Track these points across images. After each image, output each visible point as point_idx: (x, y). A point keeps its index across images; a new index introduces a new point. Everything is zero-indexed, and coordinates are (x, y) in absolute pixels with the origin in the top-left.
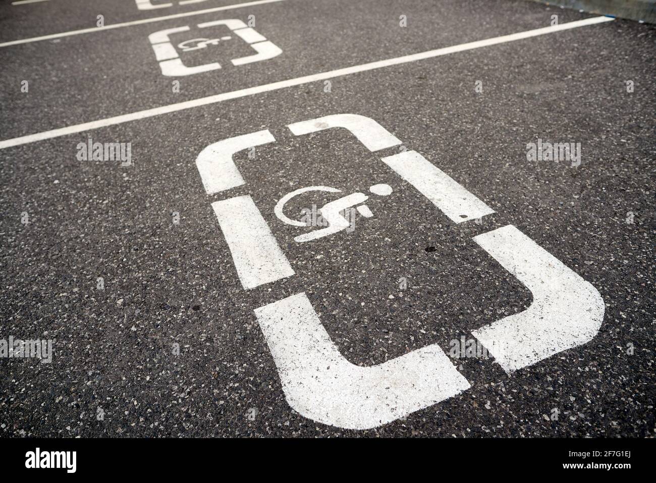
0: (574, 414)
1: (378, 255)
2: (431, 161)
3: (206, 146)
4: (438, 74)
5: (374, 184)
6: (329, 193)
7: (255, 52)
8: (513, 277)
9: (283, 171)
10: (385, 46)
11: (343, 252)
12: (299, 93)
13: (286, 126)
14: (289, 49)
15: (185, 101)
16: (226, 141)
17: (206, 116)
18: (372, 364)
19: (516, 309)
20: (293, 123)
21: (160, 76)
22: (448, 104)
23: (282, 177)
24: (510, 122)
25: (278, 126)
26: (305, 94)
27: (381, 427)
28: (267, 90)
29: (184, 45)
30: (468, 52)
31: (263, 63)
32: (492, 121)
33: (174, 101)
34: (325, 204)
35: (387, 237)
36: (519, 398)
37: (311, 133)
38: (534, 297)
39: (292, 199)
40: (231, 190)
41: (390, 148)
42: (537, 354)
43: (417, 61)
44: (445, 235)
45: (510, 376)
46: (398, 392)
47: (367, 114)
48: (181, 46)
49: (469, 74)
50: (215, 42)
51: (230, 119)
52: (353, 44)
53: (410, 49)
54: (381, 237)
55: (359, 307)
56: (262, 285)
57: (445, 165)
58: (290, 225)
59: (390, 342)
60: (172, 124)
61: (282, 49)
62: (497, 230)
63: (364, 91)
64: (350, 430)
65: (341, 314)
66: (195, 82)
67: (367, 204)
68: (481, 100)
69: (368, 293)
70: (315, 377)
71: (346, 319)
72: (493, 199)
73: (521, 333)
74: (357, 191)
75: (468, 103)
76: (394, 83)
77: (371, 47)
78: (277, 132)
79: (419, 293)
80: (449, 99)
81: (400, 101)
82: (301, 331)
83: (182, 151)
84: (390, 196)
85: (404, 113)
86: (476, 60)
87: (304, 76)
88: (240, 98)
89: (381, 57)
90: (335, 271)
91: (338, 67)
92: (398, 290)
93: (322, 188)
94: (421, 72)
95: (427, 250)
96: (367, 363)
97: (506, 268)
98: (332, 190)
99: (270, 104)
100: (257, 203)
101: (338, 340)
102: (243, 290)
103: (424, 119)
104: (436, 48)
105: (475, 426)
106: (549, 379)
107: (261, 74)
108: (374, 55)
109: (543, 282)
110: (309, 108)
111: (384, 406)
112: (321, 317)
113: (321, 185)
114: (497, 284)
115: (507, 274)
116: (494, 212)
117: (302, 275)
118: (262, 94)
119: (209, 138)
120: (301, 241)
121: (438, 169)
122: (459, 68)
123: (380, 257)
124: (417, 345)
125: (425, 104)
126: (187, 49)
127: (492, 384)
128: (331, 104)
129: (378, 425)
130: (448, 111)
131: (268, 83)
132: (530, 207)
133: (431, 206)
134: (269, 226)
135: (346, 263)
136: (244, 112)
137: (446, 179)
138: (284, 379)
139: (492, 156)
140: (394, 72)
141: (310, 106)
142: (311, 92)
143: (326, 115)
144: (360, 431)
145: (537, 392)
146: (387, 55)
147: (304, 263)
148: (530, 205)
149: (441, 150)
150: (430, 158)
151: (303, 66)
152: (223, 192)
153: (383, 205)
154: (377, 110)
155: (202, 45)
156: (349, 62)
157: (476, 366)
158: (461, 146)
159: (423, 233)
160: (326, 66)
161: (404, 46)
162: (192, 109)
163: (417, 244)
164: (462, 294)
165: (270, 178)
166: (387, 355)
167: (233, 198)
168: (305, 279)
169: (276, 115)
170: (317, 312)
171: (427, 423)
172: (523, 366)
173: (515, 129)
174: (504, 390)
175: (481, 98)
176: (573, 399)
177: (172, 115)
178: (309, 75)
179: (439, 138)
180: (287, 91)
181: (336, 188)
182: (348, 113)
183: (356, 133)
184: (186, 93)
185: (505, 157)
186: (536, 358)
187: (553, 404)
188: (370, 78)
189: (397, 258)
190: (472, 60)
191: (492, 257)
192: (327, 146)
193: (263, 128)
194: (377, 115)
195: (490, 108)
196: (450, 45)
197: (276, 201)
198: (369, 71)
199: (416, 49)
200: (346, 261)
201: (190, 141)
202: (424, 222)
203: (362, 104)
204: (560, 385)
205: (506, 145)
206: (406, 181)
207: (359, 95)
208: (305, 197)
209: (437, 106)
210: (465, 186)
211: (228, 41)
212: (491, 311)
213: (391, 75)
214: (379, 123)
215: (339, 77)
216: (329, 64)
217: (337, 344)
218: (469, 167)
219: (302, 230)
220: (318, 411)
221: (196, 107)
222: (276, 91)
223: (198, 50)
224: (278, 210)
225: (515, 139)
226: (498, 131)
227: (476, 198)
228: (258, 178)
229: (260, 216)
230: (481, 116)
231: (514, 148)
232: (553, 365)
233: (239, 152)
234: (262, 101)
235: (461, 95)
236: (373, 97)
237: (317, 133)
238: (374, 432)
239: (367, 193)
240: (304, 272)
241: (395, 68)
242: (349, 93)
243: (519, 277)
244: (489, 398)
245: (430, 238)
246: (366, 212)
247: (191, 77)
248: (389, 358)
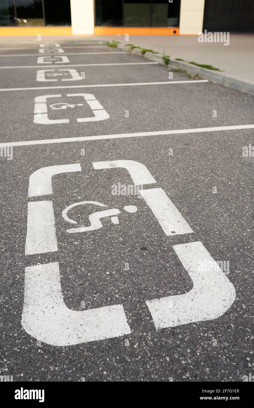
1: (111, 247)
2: (169, 196)
3: (40, 168)
4: (198, 143)
5: (128, 205)
6: (99, 206)
7: (93, 116)
8: (186, 273)
9: (77, 190)
10: (174, 122)
11: (92, 242)
12: (108, 144)
13: (92, 163)
14: (114, 116)
15: (40, 140)
16: (53, 167)
17: (47, 150)
18: (79, 310)
19: (179, 292)
20: (97, 161)
21: (32, 123)
22: (196, 162)
23: (76, 193)
24: (229, 179)
25: (87, 162)
26: (111, 145)
28: (89, 140)
29: (53, 106)
30: (223, 132)
31: (95, 123)
32: (218, 177)
33: (33, 139)
34: (93, 212)
35: (121, 237)
36: (157, 345)
37: (104, 169)
38: (194, 287)
39: (76, 207)
40: (43, 196)
41: (148, 185)
42: (179, 321)
43: (189, 133)
44: (157, 241)
45: (157, 331)
46: (86, 328)
47: (143, 162)
48: (51, 106)
49: (218, 145)
50: (72, 106)
51: (60, 154)
52: (154, 118)
53: (188, 126)
54: (118, 237)
55: (86, 276)
56: (36, 254)
57: (177, 199)
58: (67, 222)
59: (95, 299)
60: (26, 152)
61: (110, 116)
62: (190, 243)
63: (148, 148)
65: (74, 278)
66: (50, 129)
67: (118, 216)
68: (217, 162)
69: (95, 269)
70: (43, 311)
71: (75, 281)
72: (196, 225)
73: (176, 307)
74: (116, 208)
75: (208, 163)
76: (168, 145)
77: (165, 121)
78: (84, 166)
79: (125, 273)
80: (197, 159)
81: (167, 157)
82: (47, 284)
83: (25, 169)
84: (134, 214)
85: (166, 164)
86: (225, 137)
87: (116, 134)
88: (72, 142)
89: (168, 128)
90: (81, 252)
91: (139, 131)
92: (113, 270)
93: (96, 203)
94: (188, 141)
95: (141, 249)
96: (76, 309)
97: (185, 267)
98: (101, 205)
99: (88, 149)
100: (55, 206)
101: (66, 293)
102: (24, 255)
103: (177, 170)
104: (204, 127)
105: (123, 356)
106: (180, 336)
107: (91, 129)
108: (164, 126)
109: (203, 279)
110: (110, 154)
111: (75, 335)
112: (61, 278)
113: (96, 201)
114: (175, 275)
115: (183, 271)
116: (193, 232)
117: (62, 252)
118: (86, 142)
119: (43, 164)
120: (70, 232)
121: (171, 201)
122: (213, 141)
123: (112, 248)
124: (110, 303)
125: (182, 160)
126: (55, 108)
127: (144, 334)
128: (124, 153)
129: (67, 345)
130: (194, 167)
131: (93, 135)
132: (217, 232)
133: (156, 223)
134: (55, 220)
135: (90, 249)
136: (71, 151)
137: (173, 208)
138: (25, 310)
139: (208, 198)
140: (172, 138)
141: (111, 153)
142: (116, 144)
143: (118, 159)
144: (55, 346)
145: (169, 343)
146: (173, 128)
147: (66, 245)
148: (218, 231)
149: (178, 190)
150: (169, 194)
151: (118, 128)
152: (38, 197)
153: (128, 218)
154: (150, 160)
155: (64, 107)
156: (147, 128)
157: (140, 321)
158: (192, 189)
159: (144, 239)
160: (132, 130)
161: (185, 123)
162: (41, 145)
163: (137, 244)
164: (151, 278)
165: (68, 193)
166: (90, 306)
167: (42, 201)
168: (63, 255)
169: (88, 155)
170: (61, 274)
171: (95, 349)
172: (168, 327)
173: (230, 184)
174: (150, 338)
175: (218, 162)
177: (28, 147)
178: (119, 133)
179: (180, 183)
180: (102, 142)
181: (104, 204)
182: (132, 160)
183: (131, 173)
184: (42, 135)
185: (215, 200)
186: (178, 323)
188: (155, 140)
189: (122, 251)
190: (223, 137)
191: (179, 259)
192: (110, 179)
193: (78, 162)
194: (149, 164)
195: (221, 168)
196: (214, 126)
197: (66, 206)
198: (156, 136)
199: (191, 126)
200: (91, 248)
201: (32, 164)
202: (148, 232)
203: (143, 156)
205: (220, 192)
206: (148, 206)
207: (144, 150)
208: (84, 207)
209: (188, 163)
210: (182, 214)
211: (81, 106)
212: (164, 291)
213: (168, 140)
214: (148, 168)
215: (136, 137)
216: (134, 129)
217: (64, 295)
218: (190, 202)
219: (73, 226)
220: (36, 331)
221: (44, 144)
222: (95, 141)
223: (60, 110)
224: (64, 213)
225: (227, 190)
226: (219, 183)
227: (186, 222)
228: (61, 192)
229: (53, 214)
230: (212, 172)
231: (224, 195)
232: (186, 329)
233: (57, 175)
234: (84, 146)
235: (206, 158)
236: (152, 152)
237: (108, 170)
238: (63, 348)
239: (121, 209)
240: (64, 250)
241: (173, 136)
242: (138, 148)
243: (190, 274)
244: (139, 341)
245: (146, 242)
246: (115, 221)
247: (49, 126)
248: (90, 308)
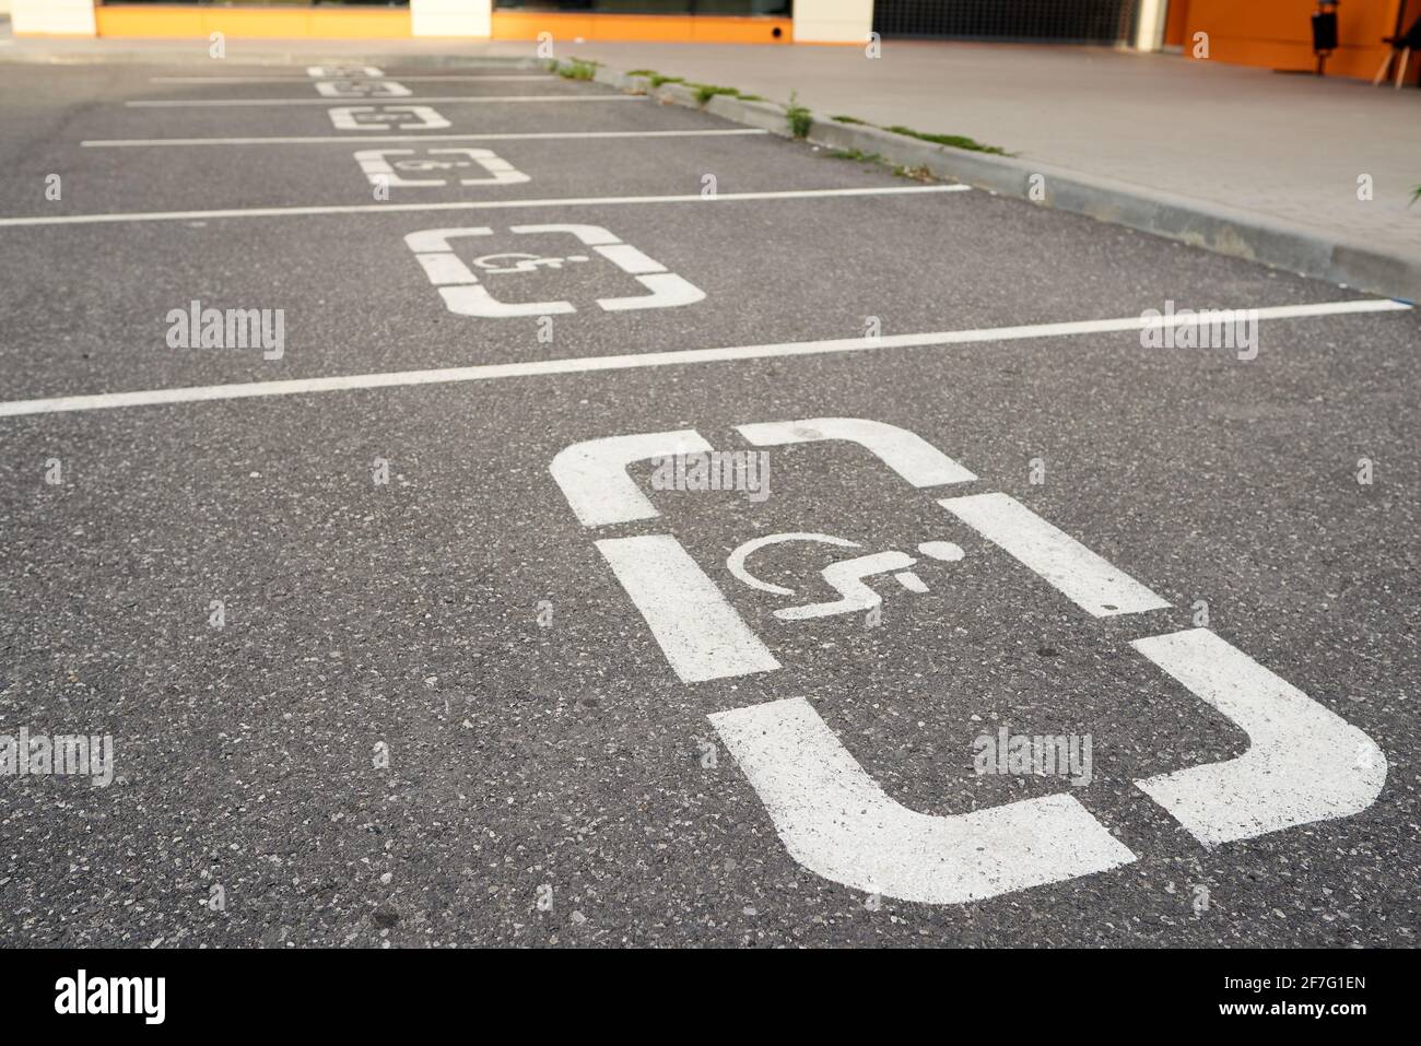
0: (1332, 913)
1: (944, 652)
2: (1041, 514)
3: (567, 445)
4: (1043, 369)
5: (926, 541)
6: (836, 546)
7: (646, 291)
8: (1210, 708)
9: (736, 503)
10: (928, 306)
11: (875, 642)
12: (753, 373)
13: (732, 427)
14: (719, 292)
15: (508, 363)
16: (608, 440)
17: (558, 393)
18: (948, 813)
19: (1218, 756)
20: (747, 423)
21: (445, 313)
22: (1068, 421)
23: (736, 511)
24: (1197, 464)
25: (715, 425)
26: (766, 377)
27: (972, 903)
28: (682, 361)
29: (486, 262)
30: (1105, 335)
31: (668, 312)
32: (1162, 460)
33: (483, 361)
34: (829, 564)
35: (959, 625)
36: (1229, 883)
37: (787, 445)
38: (1253, 740)
39: (761, 549)
40: (632, 523)
41: (955, 485)
42: (1260, 823)
43: (998, 341)
44: (1074, 633)
45: (1209, 850)
46: (1000, 856)
47: (901, 423)
48: (479, 262)
49: (1110, 374)
50: (555, 263)
51: (610, 405)
52: (860, 298)
53: (982, 319)
54: (948, 625)
55: (914, 728)
56: (719, 680)
57: (1068, 522)
58: (761, 591)
59: (979, 784)
60: (486, 400)
61: (705, 291)
62: (1177, 634)
63: (891, 382)
64: (915, 904)
65: (880, 736)
66: (521, 331)
67: (913, 571)
68: (1137, 421)
69: (931, 708)
70: (839, 823)
71: (890, 744)
72: (1167, 586)
73: (1229, 790)
74: (893, 549)
75: (1110, 423)
76: (953, 376)
77: (898, 307)
78: (714, 436)
79: (1029, 717)
80: (1070, 413)
81: (969, 408)
82: (805, 753)
83: (517, 449)
84: (960, 564)
85: (977, 429)
86: (1123, 352)
87: (758, 343)
88: (628, 370)
89: (921, 327)
90: (861, 671)
91: (831, 335)
92: (988, 709)
93: (820, 537)
94: (1009, 362)
95: (1040, 653)
96: (938, 812)
97: (1198, 693)
98: (843, 542)
99: (693, 388)
100: (690, 550)
101: (880, 773)
102: (681, 684)
103: (1021, 443)
104: (1035, 323)
105: (1148, 914)
106: (1284, 860)
107: (664, 331)
108: (905, 320)
109: (1269, 720)
110: (777, 402)
111: (976, 874)
112: (841, 737)
113: (817, 532)
114: (1181, 715)
115: (1199, 703)
116: (1170, 605)
117: (796, 670)
118: (673, 367)
119: (571, 433)
120: (787, 618)
121: (1055, 528)
122: (1089, 363)
123: (949, 655)
124: (1030, 792)
125: (1021, 417)
126: (493, 270)
127: (1177, 859)
128: (824, 399)
129: (968, 899)
130: (1070, 433)
131: (683, 349)
132: (1241, 604)
133: (1042, 585)
134: (720, 588)
135: (882, 660)
136: (640, 395)
137: (1071, 545)
138: (779, 822)
139: (1162, 516)
140: (952, 356)
141: (778, 398)
142: (778, 374)
143: (814, 417)
144: (934, 905)
145: (1261, 877)
146: (933, 325)
147: (797, 651)
148: (1241, 599)
149: (1059, 497)
150: (1036, 508)
151: (755, 327)
152: (616, 525)
153: (948, 575)
154: (921, 418)
155: (527, 266)
156: (853, 328)
157: (1145, 831)
158: (1099, 494)
159: (1031, 627)
160: (805, 331)
161: (969, 312)
162: (525, 378)
163: (1019, 642)
164: (1114, 725)
165: (710, 512)
166: (974, 802)
167: (639, 537)
168: (804, 677)
169: (708, 406)
170: (833, 728)
171: (1058, 903)
172: (1234, 839)
173: (1207, 477)
174: (1199, 868)
175: (1138, 418)
176: (1327, 891)
177: (483, 385)
178: (770, 343)
179: (1054, 478)
180: (727, 367)
181: (849, 540)
182: (860, 417)
183: (880, 454)
184: (508, 349)
185: (1188, 521)
186: (1259, 828)
187: (1292, 895)
188: (901, 361)
189: (982, 660)
190: (1115, 351)
191: (1168, 675)
192: (825, 469)
193: (685, 426)
194: (922, 427)
195: (1156, 436)
196: (1066, 320)
197: (729, 549)
198: (897, 349)
199: (994, 319)
200: (881, 656)
201: (531, 434)
202: (1033, 610)
203: (889, 405)
204: (1303, 871)
205: (1190, 501)
206: (991, 542)
207: (880, 389)
208: (788, 548)
209: (1047, 423)
210: (1110, 560)
211: (584, 263)
212: (1170, 754)
213: (945, 361)
214: (927, 440)
215: (835, 354)
216: (811, 329)
217: (876, 778)
218: (1115, 529)
219: (787, 602)
220: (850, 872)
221: (533, 376)
222: (703, 365)
223: (519, 275)
224: (735, 563)
225: (1209, 493)
226: (1174, 477)
227: (1134, 581)
228: (687, 510)
229: (699, 571)
230: (1137, 448)
231: (1207, 507)
232: (1290, 842)
233: (639, 462)
234: (675, 380)
235: (1093, 409)
236: (912, 396)
237: (799, 446)
238: (960, 908)
239: (913, 553)
240: (800, 666)
241: (954, 349)
242: (860, 383)
243: (1221, 708)
244: (1173, 878)
245: (1045, 636)
246: (912, 583)
247: (513, 323)
248: (978, 807)
